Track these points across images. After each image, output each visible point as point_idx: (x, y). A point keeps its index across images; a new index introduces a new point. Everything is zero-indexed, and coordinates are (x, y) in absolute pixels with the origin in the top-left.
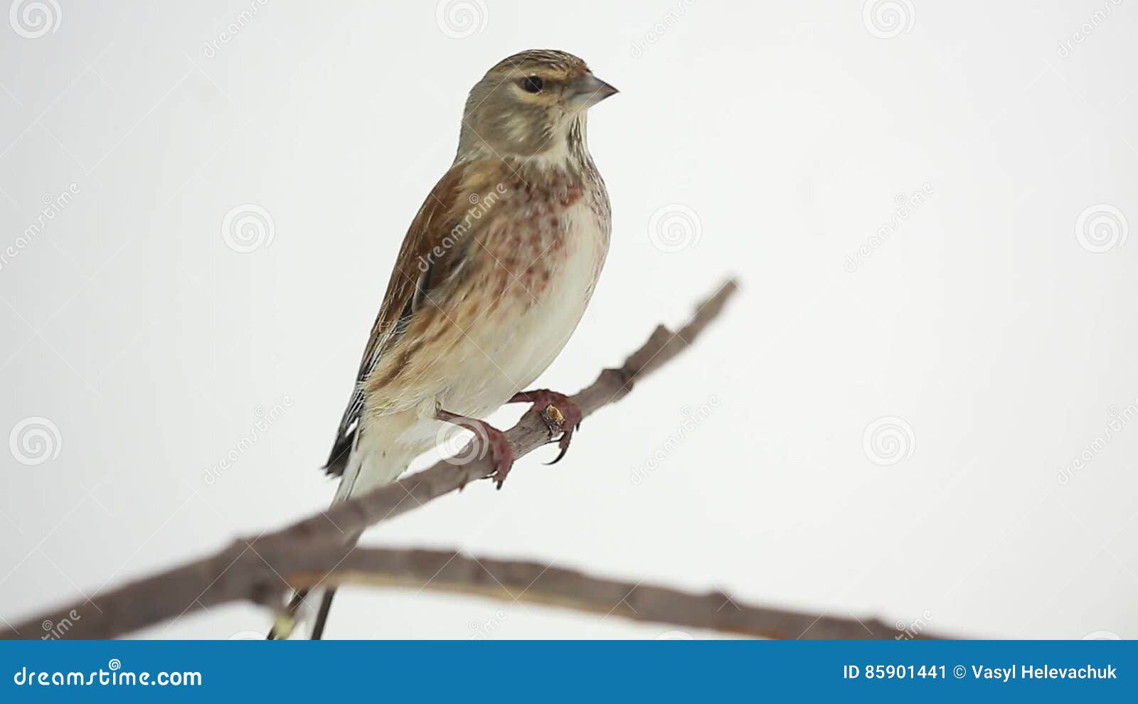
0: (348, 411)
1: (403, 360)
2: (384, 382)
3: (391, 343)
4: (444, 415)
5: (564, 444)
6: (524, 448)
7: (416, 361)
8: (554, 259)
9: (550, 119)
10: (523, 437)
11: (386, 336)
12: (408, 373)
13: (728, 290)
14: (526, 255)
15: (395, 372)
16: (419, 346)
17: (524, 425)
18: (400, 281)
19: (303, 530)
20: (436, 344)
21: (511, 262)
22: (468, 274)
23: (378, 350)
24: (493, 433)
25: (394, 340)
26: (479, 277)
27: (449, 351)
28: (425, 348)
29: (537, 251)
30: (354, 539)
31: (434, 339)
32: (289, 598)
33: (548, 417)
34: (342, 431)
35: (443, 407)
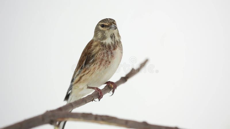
0: (69, 88)
1: (81, 78)
2: (77, 82)
3: (78, 75)
4: (89, 88)
5: (113, 92)
6: (105, 93)
7: (83, 78)
8: (111, 59)
9: (105, 33)
10: (105, 91)
11: (77, 73)
12: (82, 80)
13: (146, 61)
14: (106, 58)
15: (79, 80)
16: (84, 75)
17: (105, 88)
18: (81, 61)
19: (60, 109)
20: (87, 75)
21: (102, 60)
22: (94, 61)
23: (75, 76)
24: (99, 90)
25: (79, 74)
26: (96, 62)
27: (90, 76)
28: (85, 76)
29: (108, 58)
30: (71, 112)
31: (87, 74)
32: (57, 123)
33: (110, 86)
34: (68, 92)
35: (89, 86)
